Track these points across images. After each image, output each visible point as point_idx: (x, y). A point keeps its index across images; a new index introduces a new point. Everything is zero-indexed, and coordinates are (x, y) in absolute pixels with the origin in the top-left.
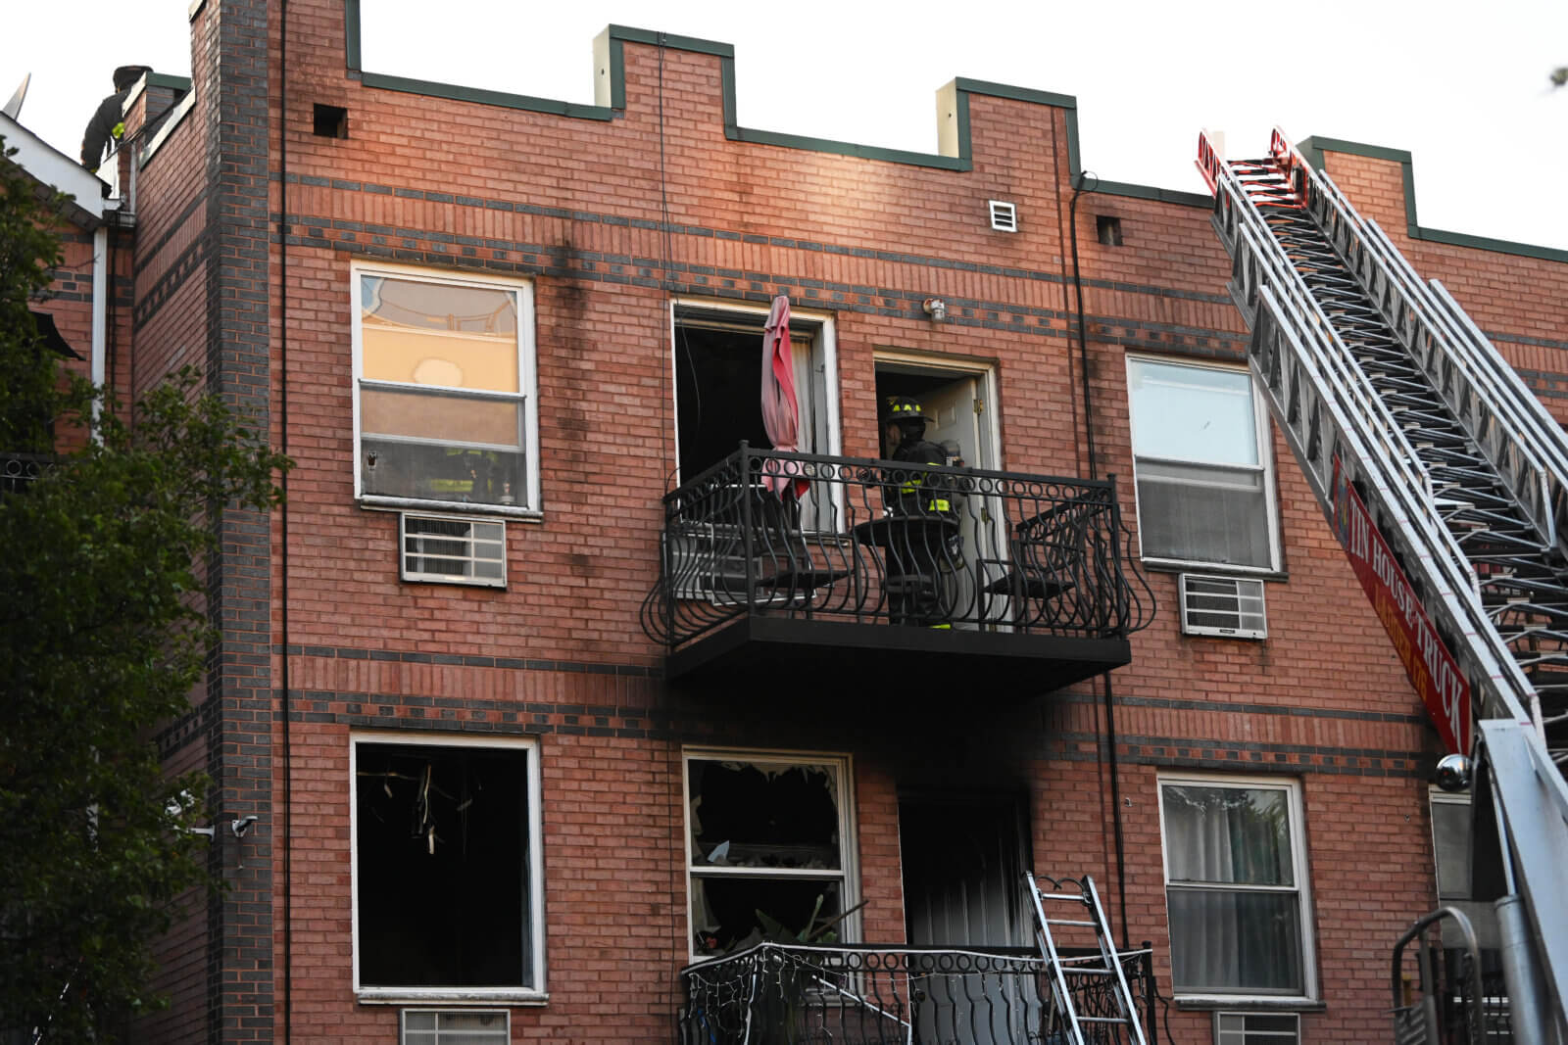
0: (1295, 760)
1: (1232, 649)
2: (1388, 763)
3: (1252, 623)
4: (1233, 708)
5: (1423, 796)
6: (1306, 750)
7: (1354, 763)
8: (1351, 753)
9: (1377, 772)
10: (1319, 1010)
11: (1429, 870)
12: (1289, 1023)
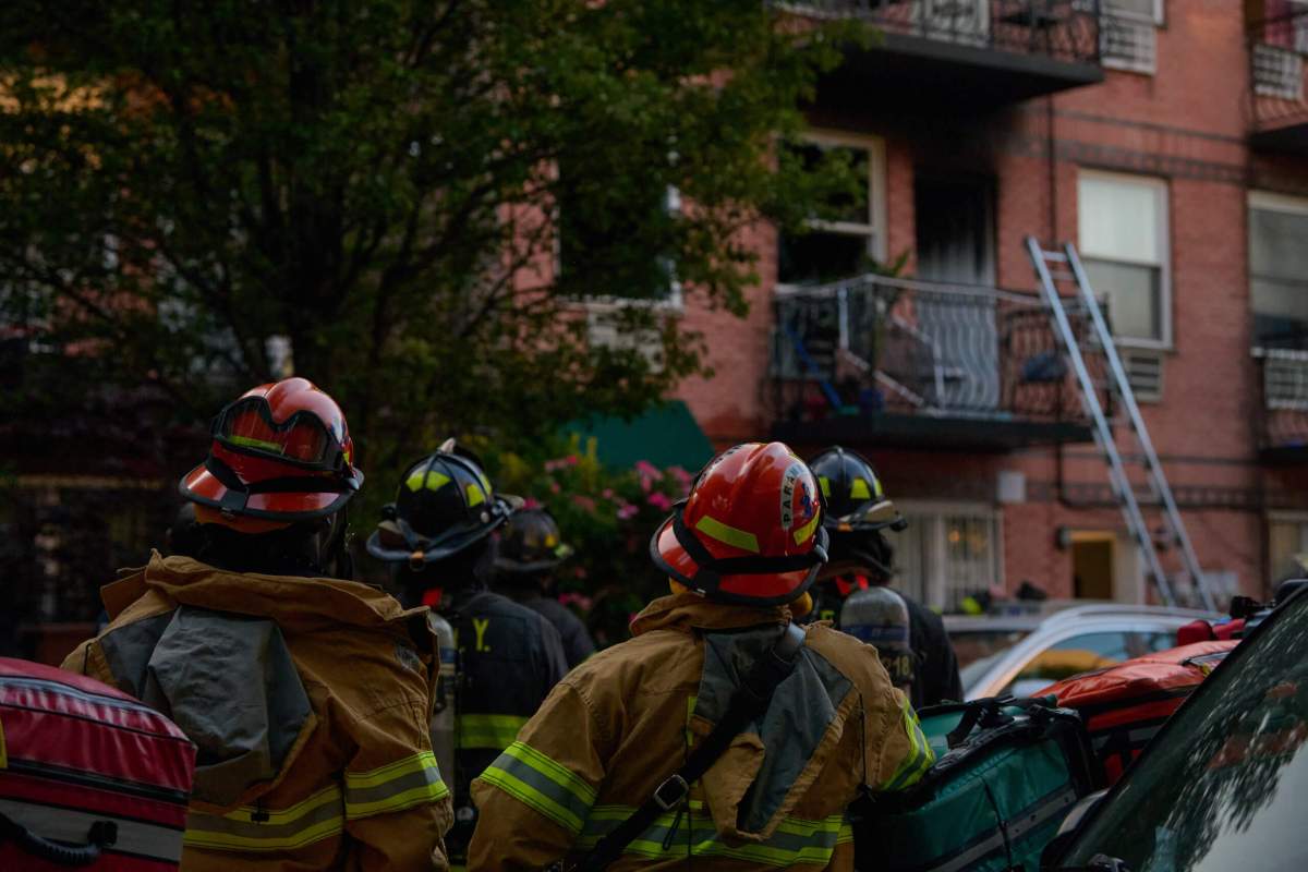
0: (1165, 167)
1: (1129, 79)
2: (1225, 174)
3: (1146, 61)
4: (1127, 123)
5: (1244, 199)
6: (1174, 160)
7: (1204, 171)
8: (1203, 165)
9: (1217, 180)
10: (1172, 354)
11: (1245, 254)
12: (1155, 362)
